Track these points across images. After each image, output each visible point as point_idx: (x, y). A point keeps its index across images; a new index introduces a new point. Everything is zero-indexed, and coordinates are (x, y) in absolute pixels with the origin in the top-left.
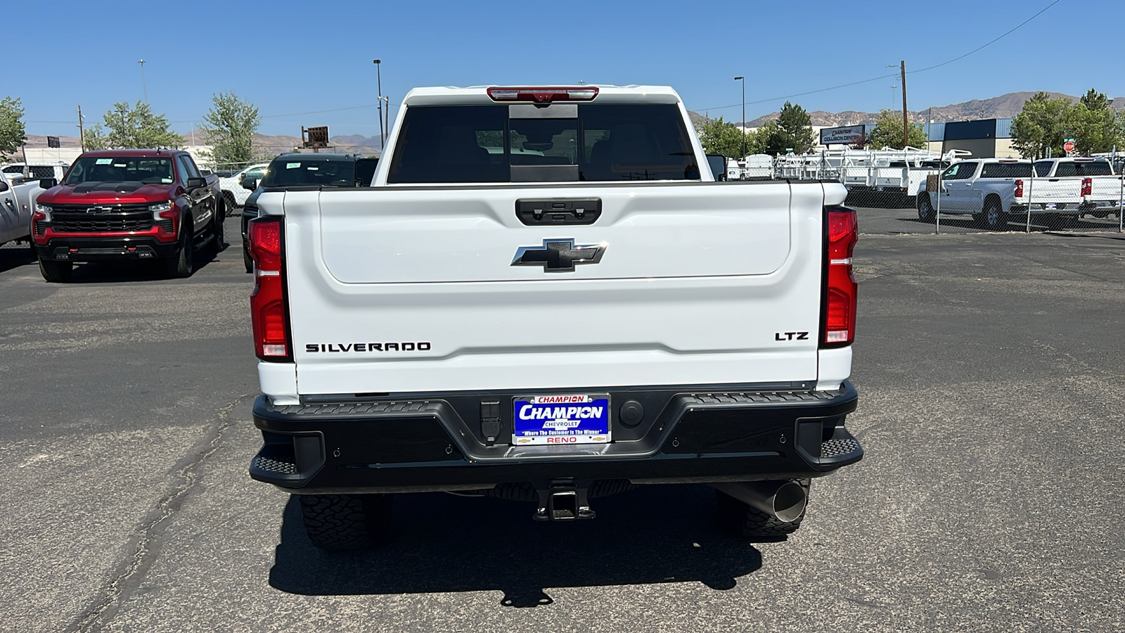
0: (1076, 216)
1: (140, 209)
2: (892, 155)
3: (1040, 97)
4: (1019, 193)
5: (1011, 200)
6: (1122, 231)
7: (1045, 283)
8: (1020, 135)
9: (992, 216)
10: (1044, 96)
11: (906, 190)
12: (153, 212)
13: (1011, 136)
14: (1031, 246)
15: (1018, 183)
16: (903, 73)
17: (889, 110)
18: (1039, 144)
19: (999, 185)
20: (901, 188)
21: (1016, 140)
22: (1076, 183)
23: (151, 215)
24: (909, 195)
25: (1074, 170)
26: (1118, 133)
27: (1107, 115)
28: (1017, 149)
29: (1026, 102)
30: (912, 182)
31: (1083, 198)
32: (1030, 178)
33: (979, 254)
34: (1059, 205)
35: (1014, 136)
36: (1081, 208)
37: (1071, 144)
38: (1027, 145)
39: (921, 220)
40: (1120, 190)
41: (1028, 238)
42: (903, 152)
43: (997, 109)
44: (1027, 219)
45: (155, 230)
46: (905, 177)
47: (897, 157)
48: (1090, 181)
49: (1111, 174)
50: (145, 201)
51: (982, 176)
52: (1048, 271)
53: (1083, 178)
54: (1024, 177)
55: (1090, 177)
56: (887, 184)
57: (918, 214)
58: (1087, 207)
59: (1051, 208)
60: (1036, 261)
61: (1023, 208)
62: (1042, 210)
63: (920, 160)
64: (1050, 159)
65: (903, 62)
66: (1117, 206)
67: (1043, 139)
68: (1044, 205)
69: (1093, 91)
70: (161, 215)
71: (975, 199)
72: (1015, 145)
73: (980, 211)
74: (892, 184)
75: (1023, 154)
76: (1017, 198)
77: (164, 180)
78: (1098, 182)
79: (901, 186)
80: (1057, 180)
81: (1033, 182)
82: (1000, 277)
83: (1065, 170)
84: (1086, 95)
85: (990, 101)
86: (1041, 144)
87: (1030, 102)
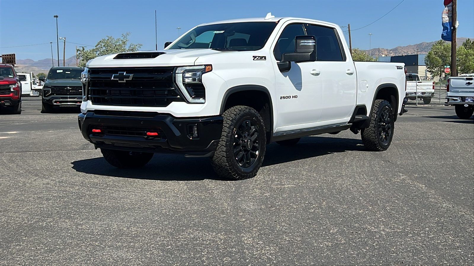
1: (6, 86)
3: (441, 43)
8: (430, 63)
10: (443, 42)
12: (11, 88)
13: (425, 64)
16: (349, 31)
17: (358, 49)
21: (428, 66)
23: (10, 89)
28: (430, 71)
29: (433, 45)
38: (434, 69)
45: (11, 95)
50: (8, 83)
65: (349, 25)
69: (470, 39)
70: (14, 89)
75: (433, 74)
77: (10, 76)
84: (465, 42)
87: (435, 45)
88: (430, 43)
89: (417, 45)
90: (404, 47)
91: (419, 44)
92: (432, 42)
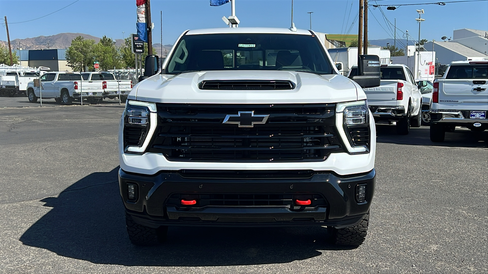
0: (102, 98)
2: (8, 69)
3: (79, 38)
4: (76, 88)
5: (73, 91)
6: (120, 104)
7: (91, 120)
8: (71, 58)
9: (65, 99)
10: (82, 38)
11: (18, 87)
13: (66, 59)
14: (84, 110)
15: (76, 83)
16: (6, 23)
18: (81, 64)
19: (67, 84)
20: (15, 86)
21: (69, 61)
22: (100, 83)
24: (20, 90)
25: (99, 77)
26: (120, 59)
27: (113, 50)
28: (71, 66)
29: (73, 41)
30: (21, 83)
31: (103, 90)
32: (80, 81)
33: (64, 113)
34: (94, 93)
35: (68, 59)
36: (103, 94)
37: (97, 65)
38: (75, 64)
39: (31, 102)
40: (118, 86)
41: (82, 107)
42: (12, 67)
43: (56, 42)
44: (81, 99)
46: (17, 80)
47: (11, 70)
48: (106, 82)
49: (114, 80)
51: (58, 80)
52: (92, 117)
53: (102, 81)
54: (77, 80)
55: (106, 81)
56: (8, 84)
57: (28, 99)
58: (106, 94)
59: (91, 94)
60: (87, 114)
61: (78, 94)
62: (87, 95)
63: (24, 72)
64: (88, 73)
65: (5, 17)
66: (117, 93)
67: (83, 61)
68: (87, 93)
69: (105, 37)
71: (56, 91)
72: (69, 64)
73: (60, 96)
74: (11, 84)
75: (74, 69)
76: (76, 90)
78: (109, 83)
79: (15, 85)
80: (92, 82)
81: (82, 83)
82: (74, 119)
83: (95, 78)
84: (102, 39)
85: (50, 38)
86: (83, 64)
87: (74, 40)
88: (48, 37)
89: (35, 39)
90: (22, 40)
91: (37, 38)
92: (50, 36)
